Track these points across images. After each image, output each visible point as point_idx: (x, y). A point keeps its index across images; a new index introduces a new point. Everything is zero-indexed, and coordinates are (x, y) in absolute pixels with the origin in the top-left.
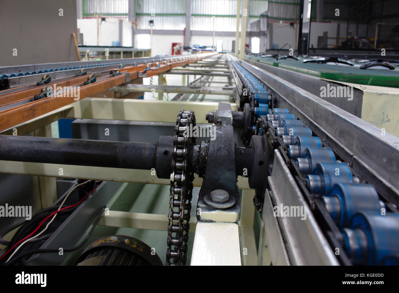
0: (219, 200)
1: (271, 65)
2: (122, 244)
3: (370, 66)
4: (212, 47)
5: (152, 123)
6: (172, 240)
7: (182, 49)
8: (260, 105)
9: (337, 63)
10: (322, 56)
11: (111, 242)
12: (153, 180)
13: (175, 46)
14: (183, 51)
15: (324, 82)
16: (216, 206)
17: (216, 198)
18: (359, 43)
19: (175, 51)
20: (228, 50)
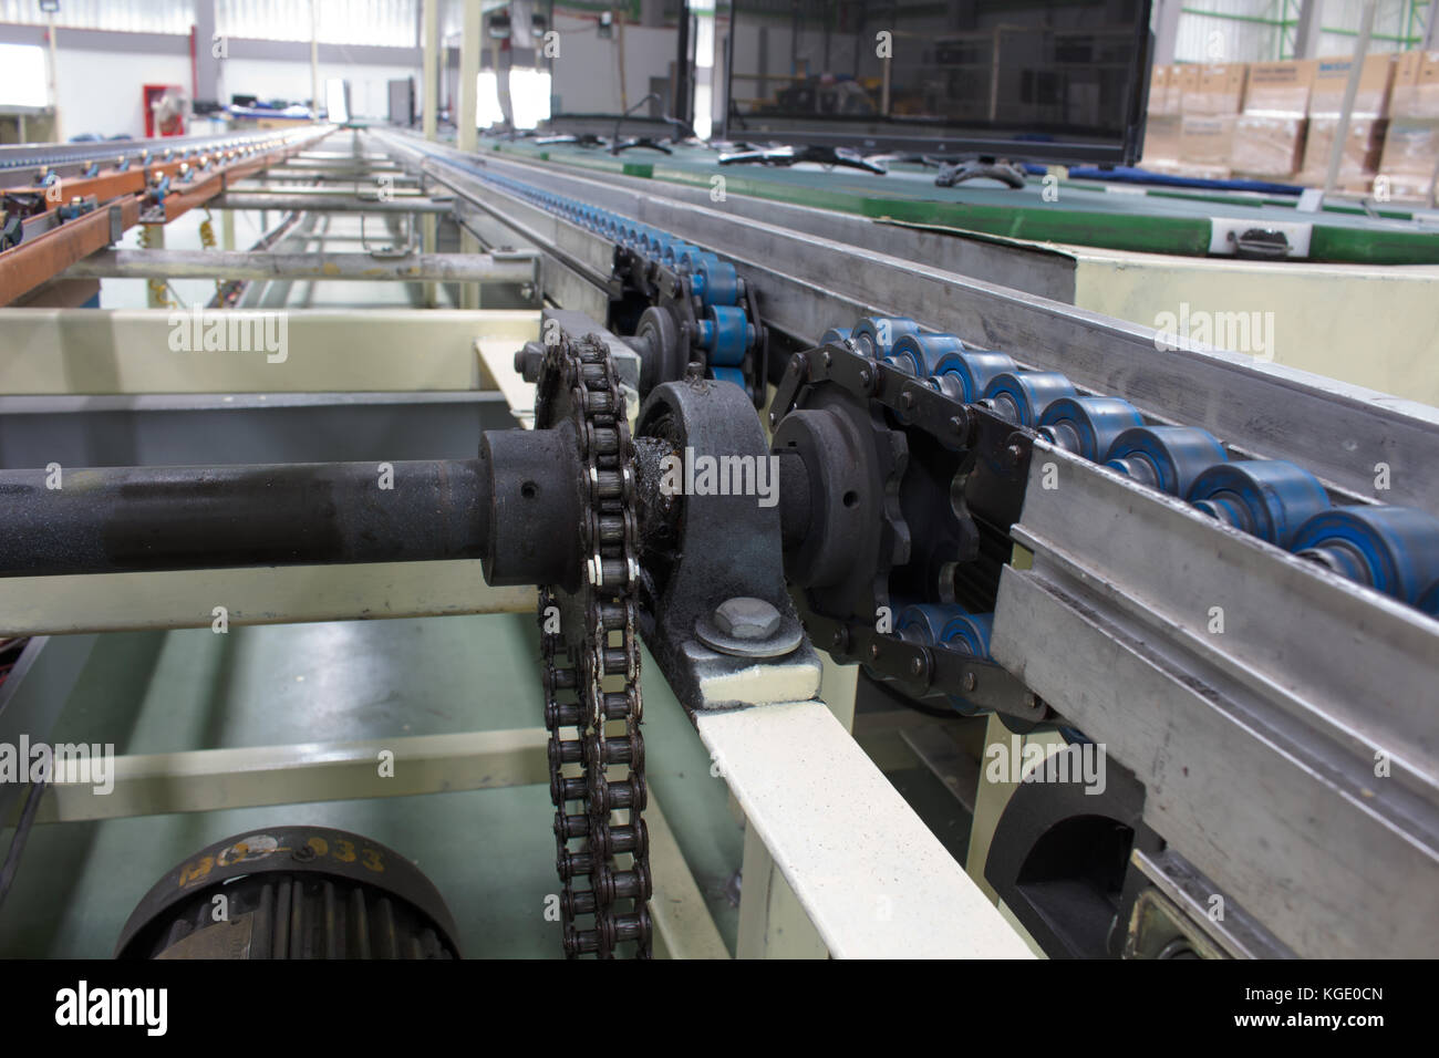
0: (755, 633)
1: (617, 172)
2: (303, 857)
3: (965, 178)
4: (310, 104)
5: (229, 399)
6: (612, 792)
7: (188, 110)
8: (717, 310)
9: (828, 166)
10: (784, 141)
11: (257, 858)
12: (387, 604)
13: (159, 100)
14: (191, 120)
15: (892, 229)
16: (753, 651)
17: (746, 625)
18: (836, 96)
19: (160, 114)
20: (368, 115)
